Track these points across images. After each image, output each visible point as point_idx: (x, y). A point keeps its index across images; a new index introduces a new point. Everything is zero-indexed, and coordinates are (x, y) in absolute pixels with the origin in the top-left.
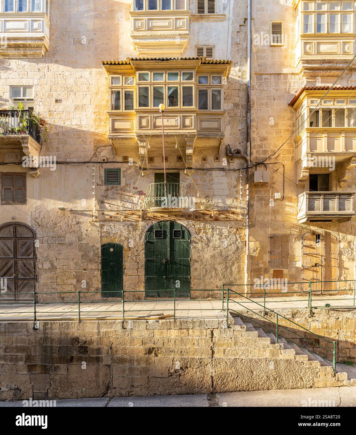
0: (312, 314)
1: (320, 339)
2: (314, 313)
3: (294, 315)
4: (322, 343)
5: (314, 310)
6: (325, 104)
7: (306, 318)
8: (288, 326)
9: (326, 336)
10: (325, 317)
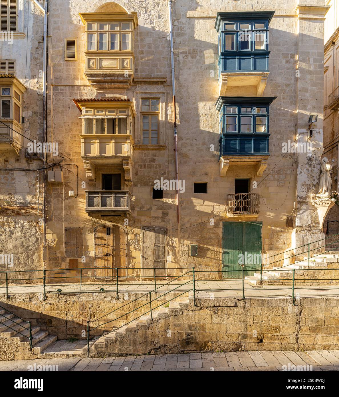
0: (45, 298)
1: (52, 319)
2: (47, 297)
3: (31, 299)
4: (54, 323)
5: (47, 295)
6: (98, 114)
7: (40, 301)
8: (27, 308)
9: (57, 317)
10: (56, 300)
